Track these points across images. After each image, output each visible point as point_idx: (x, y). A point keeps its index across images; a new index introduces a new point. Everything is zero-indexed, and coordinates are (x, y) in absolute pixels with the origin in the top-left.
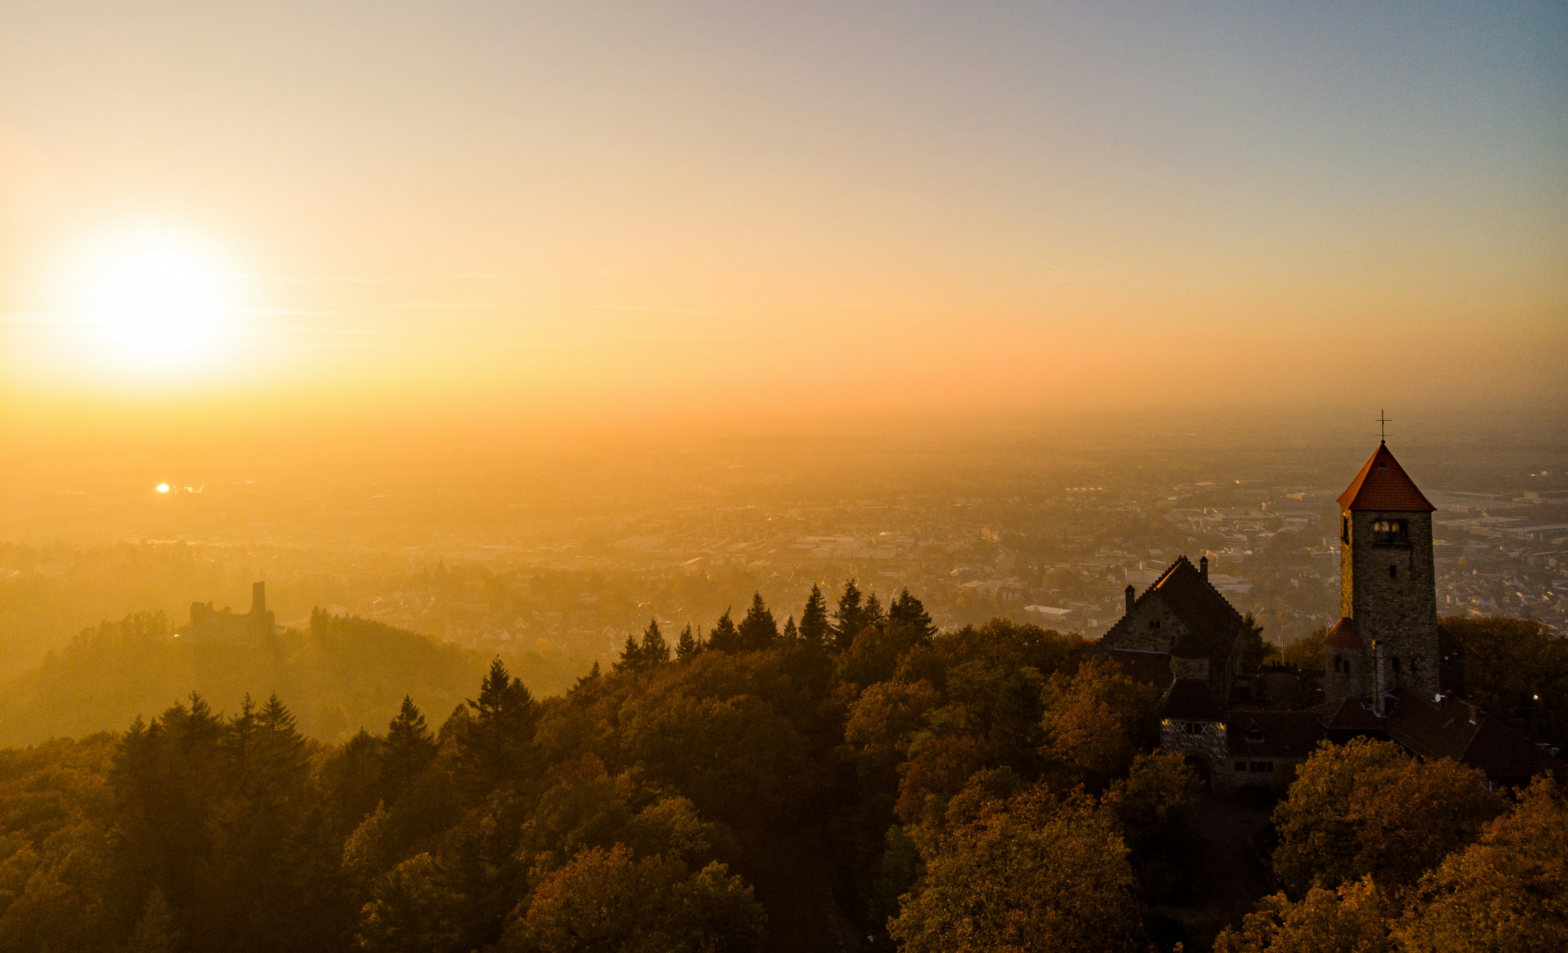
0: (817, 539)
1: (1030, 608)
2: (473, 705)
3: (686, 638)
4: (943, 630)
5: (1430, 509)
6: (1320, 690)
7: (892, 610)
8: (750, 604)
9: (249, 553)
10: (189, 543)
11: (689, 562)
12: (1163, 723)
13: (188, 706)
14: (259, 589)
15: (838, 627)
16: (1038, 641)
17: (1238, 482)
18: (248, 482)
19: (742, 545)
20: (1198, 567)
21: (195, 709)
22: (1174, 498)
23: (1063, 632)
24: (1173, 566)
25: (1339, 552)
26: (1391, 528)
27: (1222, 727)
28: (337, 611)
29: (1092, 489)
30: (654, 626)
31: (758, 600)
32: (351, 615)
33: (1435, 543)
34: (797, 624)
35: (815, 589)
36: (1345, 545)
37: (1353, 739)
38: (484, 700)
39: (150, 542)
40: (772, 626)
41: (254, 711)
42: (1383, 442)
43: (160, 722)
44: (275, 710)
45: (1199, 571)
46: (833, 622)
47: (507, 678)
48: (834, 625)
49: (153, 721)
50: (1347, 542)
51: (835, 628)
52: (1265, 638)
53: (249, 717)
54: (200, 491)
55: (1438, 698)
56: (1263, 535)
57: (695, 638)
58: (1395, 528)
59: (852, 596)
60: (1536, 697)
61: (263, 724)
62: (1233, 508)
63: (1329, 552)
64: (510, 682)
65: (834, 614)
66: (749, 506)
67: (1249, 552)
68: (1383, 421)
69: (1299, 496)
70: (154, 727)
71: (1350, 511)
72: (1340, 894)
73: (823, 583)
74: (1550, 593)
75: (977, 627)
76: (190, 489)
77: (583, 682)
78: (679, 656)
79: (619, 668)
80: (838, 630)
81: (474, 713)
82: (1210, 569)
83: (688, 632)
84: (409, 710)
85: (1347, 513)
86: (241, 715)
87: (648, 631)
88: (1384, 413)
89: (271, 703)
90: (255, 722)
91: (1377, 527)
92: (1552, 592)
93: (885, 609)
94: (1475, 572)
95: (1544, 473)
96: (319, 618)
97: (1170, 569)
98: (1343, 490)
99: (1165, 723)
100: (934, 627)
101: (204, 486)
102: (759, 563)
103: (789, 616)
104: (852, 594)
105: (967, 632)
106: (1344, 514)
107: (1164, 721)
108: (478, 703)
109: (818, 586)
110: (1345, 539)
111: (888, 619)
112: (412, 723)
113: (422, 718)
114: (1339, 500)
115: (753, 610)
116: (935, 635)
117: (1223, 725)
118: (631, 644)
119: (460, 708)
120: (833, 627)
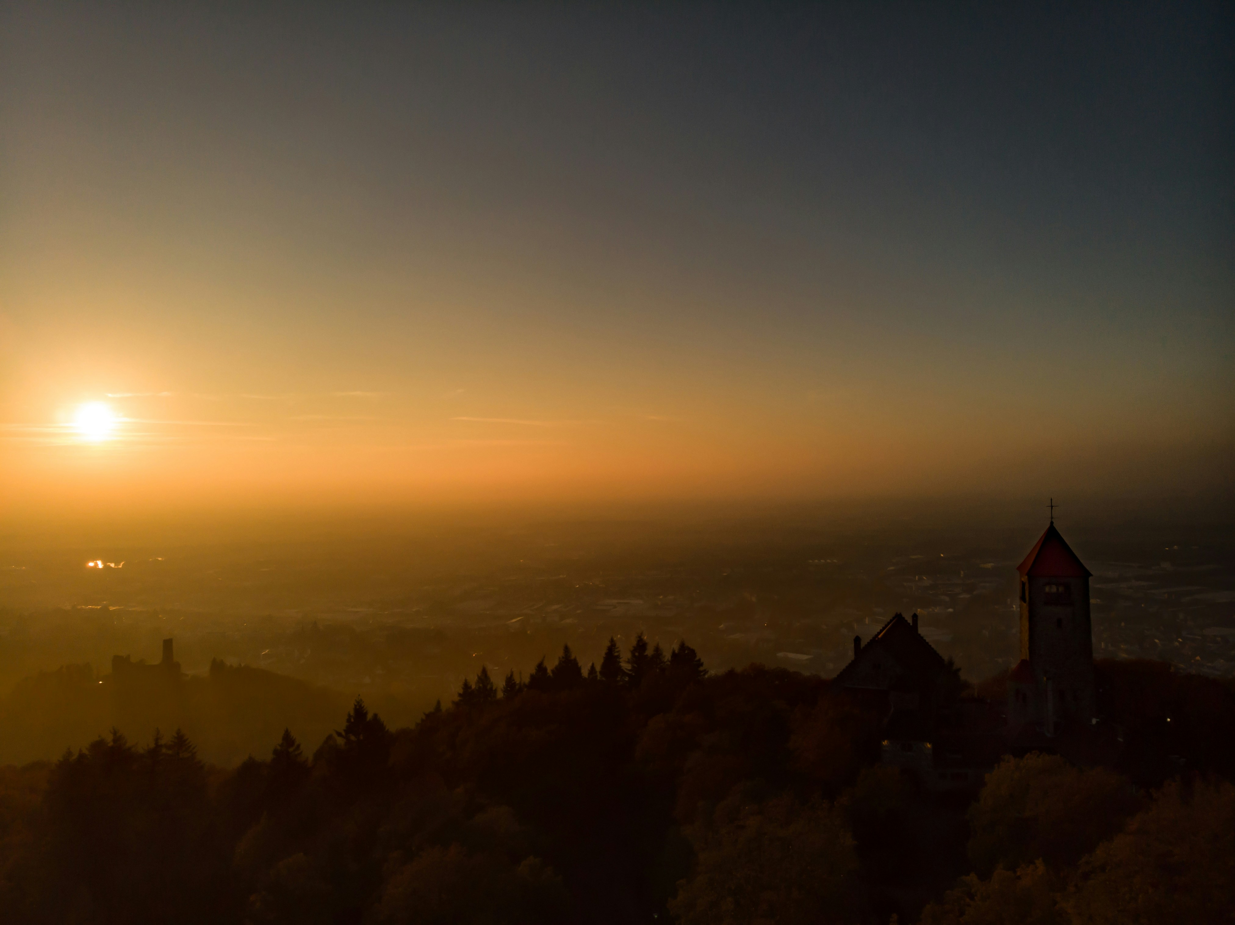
0: (615, 601)
1: (780, 654)
2: (339, 734)
3: (510, 681)
4: (712, 672)
5: (1087, 574)
6: (1004, 716)
7: (672, 657)
8: (561, 653)
9: (160, 616)
10: (112, 608)
11: (514, 620)
12: (883, 743)
13: (109, 739)
14: (168, 644)
15: (630, 670)
16: (786, 680)
17: (942, 555)
18: (160, 559)
19: (555, 607)
20: (910, 621)
21: (114, 741)
22: (892, 568)
23: (806, 673)
24: (891, 621)
25: (1019, 609)
26: (1058, 590)
27: (929, 746)
28: (231, 661)
29: (828, 561)
30: (484, 671)
31: (567, 649)
32: (243, 665)
33: (1092, 601)
34: (598, 668)
35: (612, 641)
36: (1023, 603)
37: (1029, 754)
38: (348, 730)
39: (79, 607)
40: (578, 670)
41: (162, 742)
42: (1052, 523)
43: (85, 751)
44: (180, 741)
45: (911, 624)
46: (626, 666)
47: (366, 713)
48: (626, 669)
49: (80, 750)
50: (1025, 602)
51: (628, 672)
52: (963, 676)
53: (158, 746)
54: (121, 567)
55: (1094, 721)
56: (962, 596)
57: (517, 681)
58: (1061, 589)
59: (641, 646)
60: (1169, 720)
61: (170, 752)
62: (938, 575)
63: (1012, 609)
64: (370, 716)
65: (627, 660)
66: (561, 576)
67: (951, 610)
68: (1052, 507)
69: (989, 565)
70: (81, 756)
71: (1026, 577)
72: (1018, 874)
73: (619, 636)
74: (1180, 640)
75: (739, 670)
76: (113, 565)
77: (428, 716)
78: (504, 694)
79: (457, 704)
80: (630, 673)
81: (340, 741)
82: (920, 623)
83: (512, 675)
84: (288, 739)
85: (1025, 579)
86: (152, 745)
87: (479, 675)
88: (1053, 501)
89: (176, 736)
90: (164, 750)
91: (1047, 589)
92: (1182, 639)
93: (667, 656)
94: (1123, 624)
95: (1176, 547)
96: (217, 666)
97: (889, 623)
98: (1021, 560)
99: (885, 743)
100: (705, 670)
101: (123, 563)
102: (569, 621)
103: (591, 663)
104: (641, 644)
105: (731, 674)
106: (1023, 579)
107: (884, 741)
108: (343, 733)
109: (615, 639)
110: (1023, 598)
111: (669, 663)
112: (291, 750)
113: (299, 746)
114: (1019, 568)
115: (563, 658)
116: (706, 676)
117: (930, 744)
118: (466, 686)
119: (330, 737)
120: (625, 670)
